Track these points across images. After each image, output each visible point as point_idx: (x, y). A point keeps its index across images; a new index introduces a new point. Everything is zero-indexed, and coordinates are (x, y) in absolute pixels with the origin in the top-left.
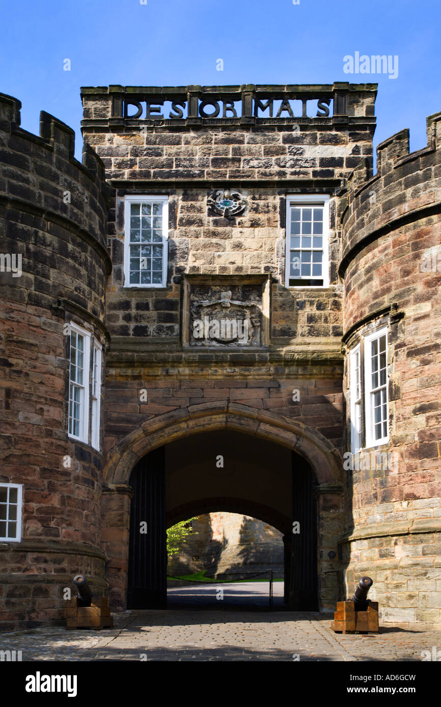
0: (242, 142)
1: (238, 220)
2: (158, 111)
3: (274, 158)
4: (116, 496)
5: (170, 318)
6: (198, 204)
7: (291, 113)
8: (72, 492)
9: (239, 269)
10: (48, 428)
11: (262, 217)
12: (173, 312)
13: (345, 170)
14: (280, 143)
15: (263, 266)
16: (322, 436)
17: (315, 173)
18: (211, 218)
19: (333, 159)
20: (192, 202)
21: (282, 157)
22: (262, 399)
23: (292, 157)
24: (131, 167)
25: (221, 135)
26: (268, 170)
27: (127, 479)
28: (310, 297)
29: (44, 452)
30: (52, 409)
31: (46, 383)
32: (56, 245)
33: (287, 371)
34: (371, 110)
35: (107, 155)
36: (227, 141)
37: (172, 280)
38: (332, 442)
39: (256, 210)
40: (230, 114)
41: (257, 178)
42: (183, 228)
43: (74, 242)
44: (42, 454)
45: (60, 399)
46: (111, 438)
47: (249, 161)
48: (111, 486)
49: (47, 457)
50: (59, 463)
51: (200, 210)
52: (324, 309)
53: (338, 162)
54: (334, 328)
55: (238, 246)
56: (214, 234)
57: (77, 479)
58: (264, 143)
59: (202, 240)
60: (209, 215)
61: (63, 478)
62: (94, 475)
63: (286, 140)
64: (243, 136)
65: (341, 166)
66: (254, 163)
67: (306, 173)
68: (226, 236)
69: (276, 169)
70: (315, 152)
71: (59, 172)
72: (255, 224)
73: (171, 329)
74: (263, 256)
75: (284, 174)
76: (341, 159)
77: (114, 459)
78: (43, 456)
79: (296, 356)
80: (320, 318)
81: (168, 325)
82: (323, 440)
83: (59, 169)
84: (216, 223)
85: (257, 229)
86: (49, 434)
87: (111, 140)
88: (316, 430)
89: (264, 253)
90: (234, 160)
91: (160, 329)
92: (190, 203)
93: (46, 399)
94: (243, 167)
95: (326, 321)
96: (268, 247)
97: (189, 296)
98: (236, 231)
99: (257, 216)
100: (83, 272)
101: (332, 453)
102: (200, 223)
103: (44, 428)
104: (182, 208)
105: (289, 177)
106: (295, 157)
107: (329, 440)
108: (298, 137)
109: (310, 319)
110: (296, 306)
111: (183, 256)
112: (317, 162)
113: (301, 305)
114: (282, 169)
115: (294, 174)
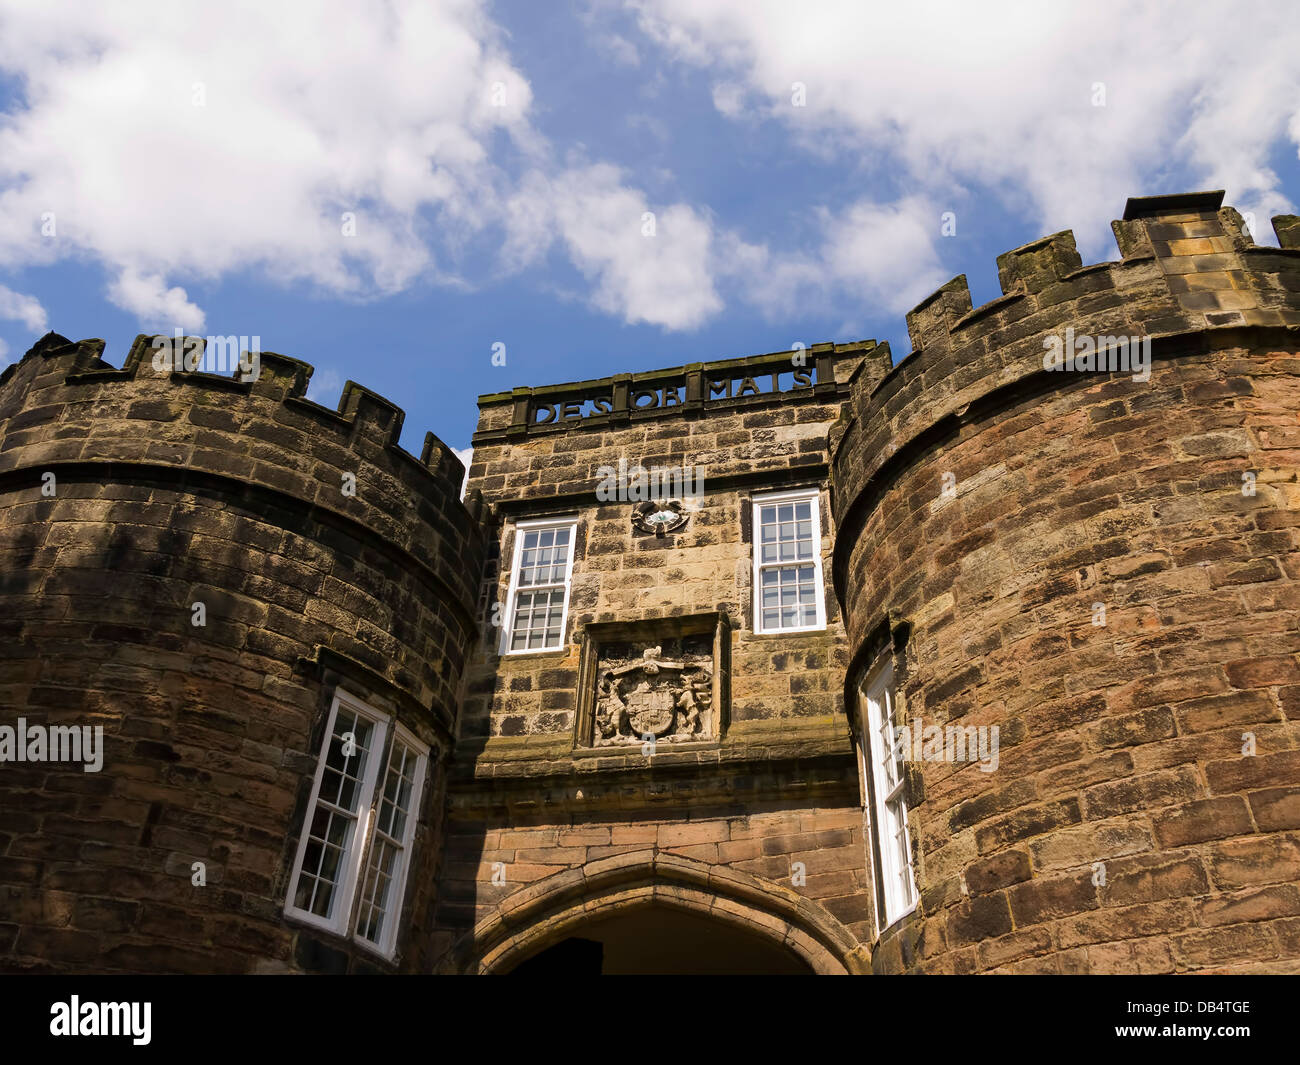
0: (686, 433)
1: (677, 537)
2: (577, 412)
3: (732, 449)
5: (561, 701)
6: (618, 522)
7: (756, 391)
9: (677, 610)
10: (232, 890)
11: (715, 531)
12: (568, 692)
14: (741, 428)
15: (714, 602)
16: (833, 919)
17: (794, 461)
18: (637, 540)
19: (819, 440)
20: (611, 521)
21: (744, 446)
22: (717, 844)
23: (758, 444)
24: (530, 483)
25: (657, 428)
26: (722, 465)
28: (795, 647)
29: (209, 943)
30: (252, 850)
31: (248, 796)
32: (329, 561)
33: (757, 784)
35: (500, 472)
36: (665, 435)
37: (571, 638)
38: (852, 930)
39: (705, 521)
40: (672, 402)
42: (594, 558)
44: (204, 948)
47: (695, 456)
49: (213, 954)
51: (621, 530)
52: (820, 666)
55: (677, 576)
56: (641, 562)
58: (715, 431)
59: (622, 572)
60: (634, 536)
63: (748, 424)
64: (687, 426)
66: (703, 458)
67: (779, 463)
68: (657, 563)
69: (734, 462)
70: (793, 434)
72: (702, 542)
73: (561, 719)
74: (716, 587)
75: (748, 466)
78: (204, 952)
79: (770, 753)
80: (814, 682)
81: (558, 712)
82: (836, 926)
84: (644, 546)
85: (707, 547)
87: (508, 453)
88: (820, 905)
89: (717, 584)
91: (544, 721)
92: (606, 522)
93: (241, 829)
94: (686, 464)
95: (825, 686)
96: (722, 573)
97: (594, 662)
98: (674, 554)
99: (707, 529)
101: (854, 955)
102: (621, 547)
103: (221, 890)
104: (596, 529)
105: (754, 471)
106: (763, 444)
107: (846, 927)
108: (766, 417)
109: (798, 685)
110: (771, 664)
111: (591, 599)
112: (796, 446)
113: (780, 663)
114: (744, 461)
115: (759, 465)
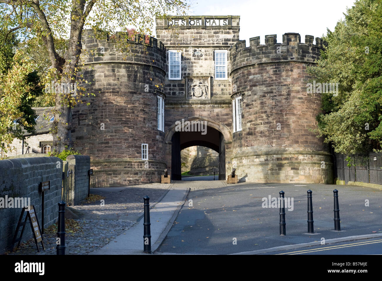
0: (202, 33)
1: (201, 58)
2: (178, 23)
3: (211, 38)
4: (168, 145)
5: (182, 90)
6: (189, 53)
7: (216, 24)
8: (159, 145)
9: (202, 74)
11: (208, 57)
12: (183, 88)
13: (231, 42)
14: (213, 34)
15: (208, 73)
17: (223, 44)
18: (194, 58)
19: (228, 39)
21: (213, 38)
22: (209, 114)
24: (170, 41)
25: (196, 31)
26: (209, 42)
27: (171, 139)
28: (222, 82)
32: (154, 74)
33: (216, 106)
34: (238, 24)
35: (163, 37)
36: (197, 33)
37: (182, 77)
38: (229, 128)
39: (206, 55)
40: (198, 24)
41: (206, 45)
42: (186, 61)
43: (158, 73)
45: (155, 119)
46: (166, 127)
48: (167, 142)
50: (155, 137)
51: (190, 55)
52: (226, 86)
53: (229, 40)
54: (229, 92)
55: (201, 66)
56: (194, 63)
57: (160, 141)
58: (208, 33)
59: (191, 64)
61: (157, 142)
62: (163, 140)
63: (215, 33)
64: (202, 31)
65: (230, 41)
66: (205, 40)
67: (220, 43)
68: (197, 63)
69: (211, 42)
70: (222, 36)
71: (154, 53)
72: (206, 59)
73: (183, 93)
74: (208, 69)
75: (214, 43)
76: (230, 39)
77: (167, 134)
79: (218, 102)
80: (225, 89)
82: (226, 127)
83: (154, 52)
84: (195, 59)
85: (206, 61)
86: (153, 129)
87: (164, 33)
88: (224, 124)
90: (199, 39)
91: (179, 93)
92: (187, 53)
94: (202, 41)
95: (227, 90)
96: (209, 67)
97: (187, 83)
98: (200, 61)
99: (207, 57)
100: (160, 80)
102: (190, 59)
104: (185, 54)
105: (216, 45)
106: (217, 38)
108: (218, 32)
109: (222, 90)
110: (218, 86)
111: (186, 70)
112: (223, 40)
113: (219, 85)
114: (213, 42)
115: (217, 43)
